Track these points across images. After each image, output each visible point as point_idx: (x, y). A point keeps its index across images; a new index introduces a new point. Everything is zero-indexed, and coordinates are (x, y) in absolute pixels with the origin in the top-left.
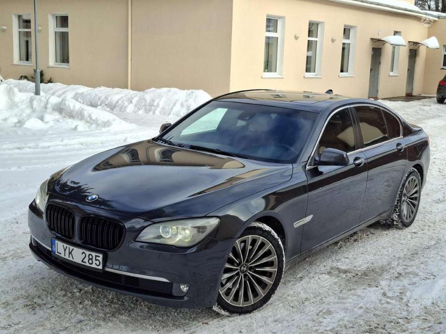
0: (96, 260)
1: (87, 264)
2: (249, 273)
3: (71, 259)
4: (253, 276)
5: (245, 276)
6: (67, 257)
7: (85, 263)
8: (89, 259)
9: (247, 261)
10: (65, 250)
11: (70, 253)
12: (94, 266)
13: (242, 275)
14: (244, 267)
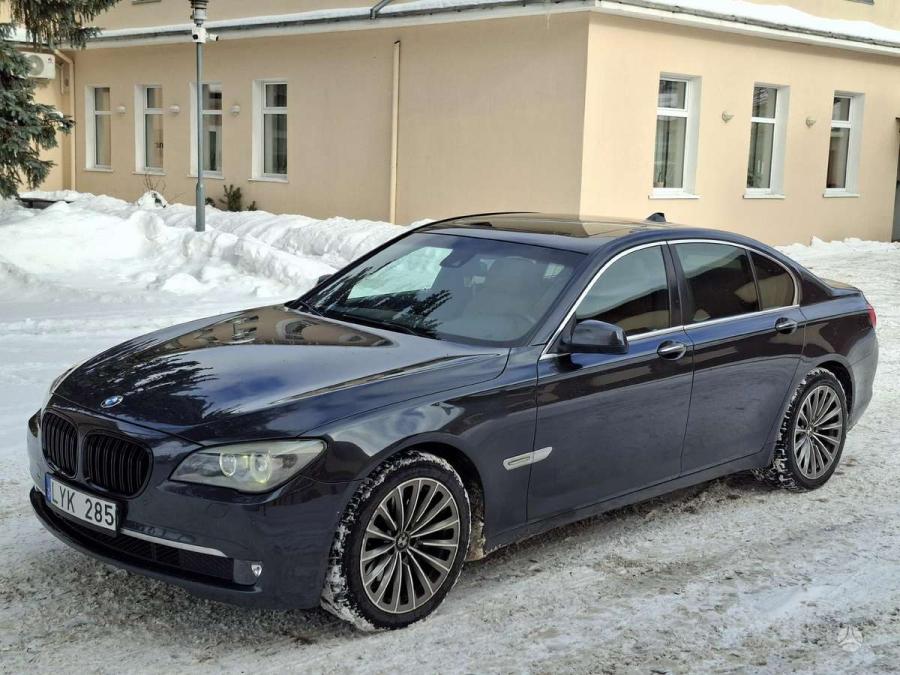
0: (107, 514)
1: (94, 522)
2: (411, 550)
3: (70, 512)
4: (416, 555)
5: (404, 555)
6: (65, 509)
7: (90, 518)
8: (97, 512)
9: (409, 528)
10: (63, 496)
11: (70, 501)
12: (103, 524)
13: (398, 553)
14: (403, 539)
